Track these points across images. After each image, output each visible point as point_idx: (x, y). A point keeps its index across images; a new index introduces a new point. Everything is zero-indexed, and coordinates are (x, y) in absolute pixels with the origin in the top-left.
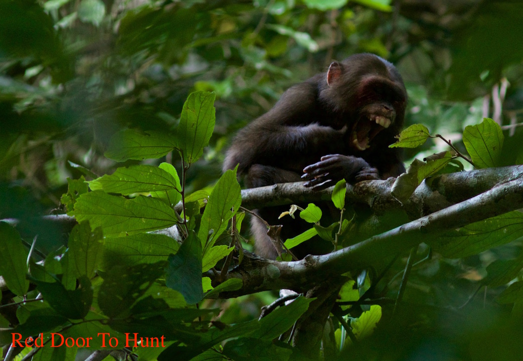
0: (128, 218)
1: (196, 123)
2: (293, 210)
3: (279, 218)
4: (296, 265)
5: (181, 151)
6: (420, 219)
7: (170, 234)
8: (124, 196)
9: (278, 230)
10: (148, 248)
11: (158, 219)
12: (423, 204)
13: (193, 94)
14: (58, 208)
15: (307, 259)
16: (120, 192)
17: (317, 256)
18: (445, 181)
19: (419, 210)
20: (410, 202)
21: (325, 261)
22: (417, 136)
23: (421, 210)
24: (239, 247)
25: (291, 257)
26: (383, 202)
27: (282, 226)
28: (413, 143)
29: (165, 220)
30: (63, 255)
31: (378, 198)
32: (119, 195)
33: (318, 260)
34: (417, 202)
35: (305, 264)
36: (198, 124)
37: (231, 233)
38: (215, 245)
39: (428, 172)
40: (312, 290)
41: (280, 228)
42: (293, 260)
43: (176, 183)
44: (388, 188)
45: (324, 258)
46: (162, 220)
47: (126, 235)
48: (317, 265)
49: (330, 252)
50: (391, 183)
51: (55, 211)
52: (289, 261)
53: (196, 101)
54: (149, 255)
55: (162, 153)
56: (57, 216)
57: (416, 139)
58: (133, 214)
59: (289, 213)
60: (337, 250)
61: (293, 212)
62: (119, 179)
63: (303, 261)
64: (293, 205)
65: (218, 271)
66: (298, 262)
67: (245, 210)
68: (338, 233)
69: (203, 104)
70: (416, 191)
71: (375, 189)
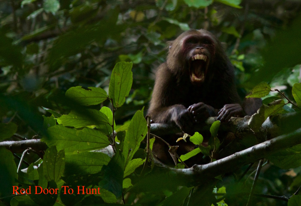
0: (78, 142)
1: (120, 82)
2: (185, 137)
3: (177, 141)
4: (188, 171)
5: (112, 100)
6: (265, 142)
7: (108, 151)
8: (76, 128)
9: (175, 148)
10: (91, 161)
11: (98, 143)
12: (267, 132)
13: (118, 64)
14: (37, 135)
15: (194, 167)
16: (73, 126)
17: (200, 165)
18: (281, 118)
19: (264, 136)
20: (259, 131)
21: (205, 168)
22: (263, 90)
23: (265, 136)
24: (151, 160)
25: (184, 166)
26: (242, 131)
27: (178, 146)
28: (261, 95)
29: (102, 143)
30: (39, 165)
31: (239, 129)
32: (73, 128)
33: (201, 168)
34: (264, 131)
35: (193, 170)
36: (122, 82)
37: (146, 151)
38: (133, 158)
39: (271, 113)
40: (197, 187)
41: (177, 148)
42: (185, 168)
43: (108, 120)
44: (245, 122)
45: (205, 166)
46: (100, 143)
47: (77, 153)
48: (200, 171)
49: (209, 163)
50: (247, 119)
51: (35, 137)
52: (183, 168)
53: (120, 68)
54: (92, 165)
55: (99, 101)
56: (37, 140)
57: (263, 92)
58: (82, 139)
59: (183, 138)
60: (213, 161)
61: (185, 138)
62: (72, 117)
63: (192, 168)
64: (185, 134)
65: (138, 175)
66: (188, 169)
67: (155, 136)
68: (214, 151)
69: (125, 70)
70: (263, 124)
71: (237, 123)
